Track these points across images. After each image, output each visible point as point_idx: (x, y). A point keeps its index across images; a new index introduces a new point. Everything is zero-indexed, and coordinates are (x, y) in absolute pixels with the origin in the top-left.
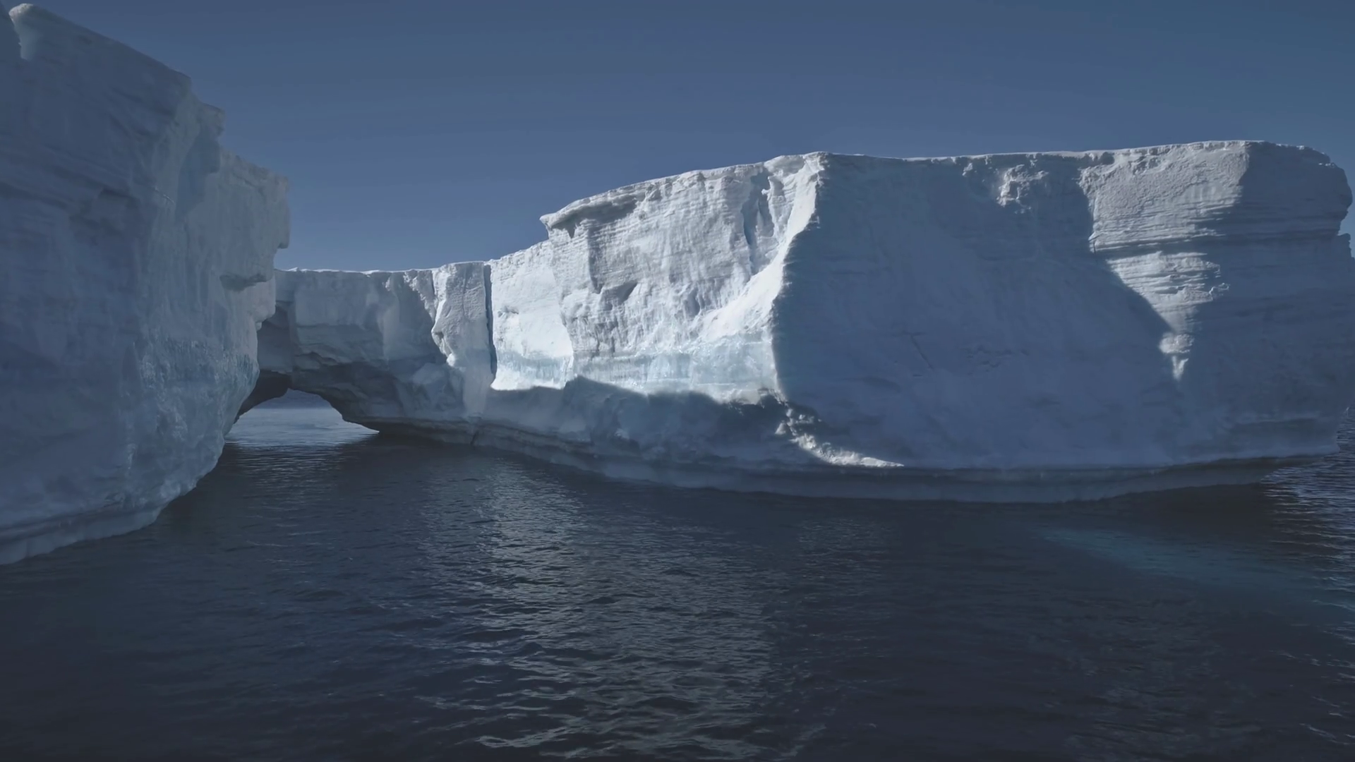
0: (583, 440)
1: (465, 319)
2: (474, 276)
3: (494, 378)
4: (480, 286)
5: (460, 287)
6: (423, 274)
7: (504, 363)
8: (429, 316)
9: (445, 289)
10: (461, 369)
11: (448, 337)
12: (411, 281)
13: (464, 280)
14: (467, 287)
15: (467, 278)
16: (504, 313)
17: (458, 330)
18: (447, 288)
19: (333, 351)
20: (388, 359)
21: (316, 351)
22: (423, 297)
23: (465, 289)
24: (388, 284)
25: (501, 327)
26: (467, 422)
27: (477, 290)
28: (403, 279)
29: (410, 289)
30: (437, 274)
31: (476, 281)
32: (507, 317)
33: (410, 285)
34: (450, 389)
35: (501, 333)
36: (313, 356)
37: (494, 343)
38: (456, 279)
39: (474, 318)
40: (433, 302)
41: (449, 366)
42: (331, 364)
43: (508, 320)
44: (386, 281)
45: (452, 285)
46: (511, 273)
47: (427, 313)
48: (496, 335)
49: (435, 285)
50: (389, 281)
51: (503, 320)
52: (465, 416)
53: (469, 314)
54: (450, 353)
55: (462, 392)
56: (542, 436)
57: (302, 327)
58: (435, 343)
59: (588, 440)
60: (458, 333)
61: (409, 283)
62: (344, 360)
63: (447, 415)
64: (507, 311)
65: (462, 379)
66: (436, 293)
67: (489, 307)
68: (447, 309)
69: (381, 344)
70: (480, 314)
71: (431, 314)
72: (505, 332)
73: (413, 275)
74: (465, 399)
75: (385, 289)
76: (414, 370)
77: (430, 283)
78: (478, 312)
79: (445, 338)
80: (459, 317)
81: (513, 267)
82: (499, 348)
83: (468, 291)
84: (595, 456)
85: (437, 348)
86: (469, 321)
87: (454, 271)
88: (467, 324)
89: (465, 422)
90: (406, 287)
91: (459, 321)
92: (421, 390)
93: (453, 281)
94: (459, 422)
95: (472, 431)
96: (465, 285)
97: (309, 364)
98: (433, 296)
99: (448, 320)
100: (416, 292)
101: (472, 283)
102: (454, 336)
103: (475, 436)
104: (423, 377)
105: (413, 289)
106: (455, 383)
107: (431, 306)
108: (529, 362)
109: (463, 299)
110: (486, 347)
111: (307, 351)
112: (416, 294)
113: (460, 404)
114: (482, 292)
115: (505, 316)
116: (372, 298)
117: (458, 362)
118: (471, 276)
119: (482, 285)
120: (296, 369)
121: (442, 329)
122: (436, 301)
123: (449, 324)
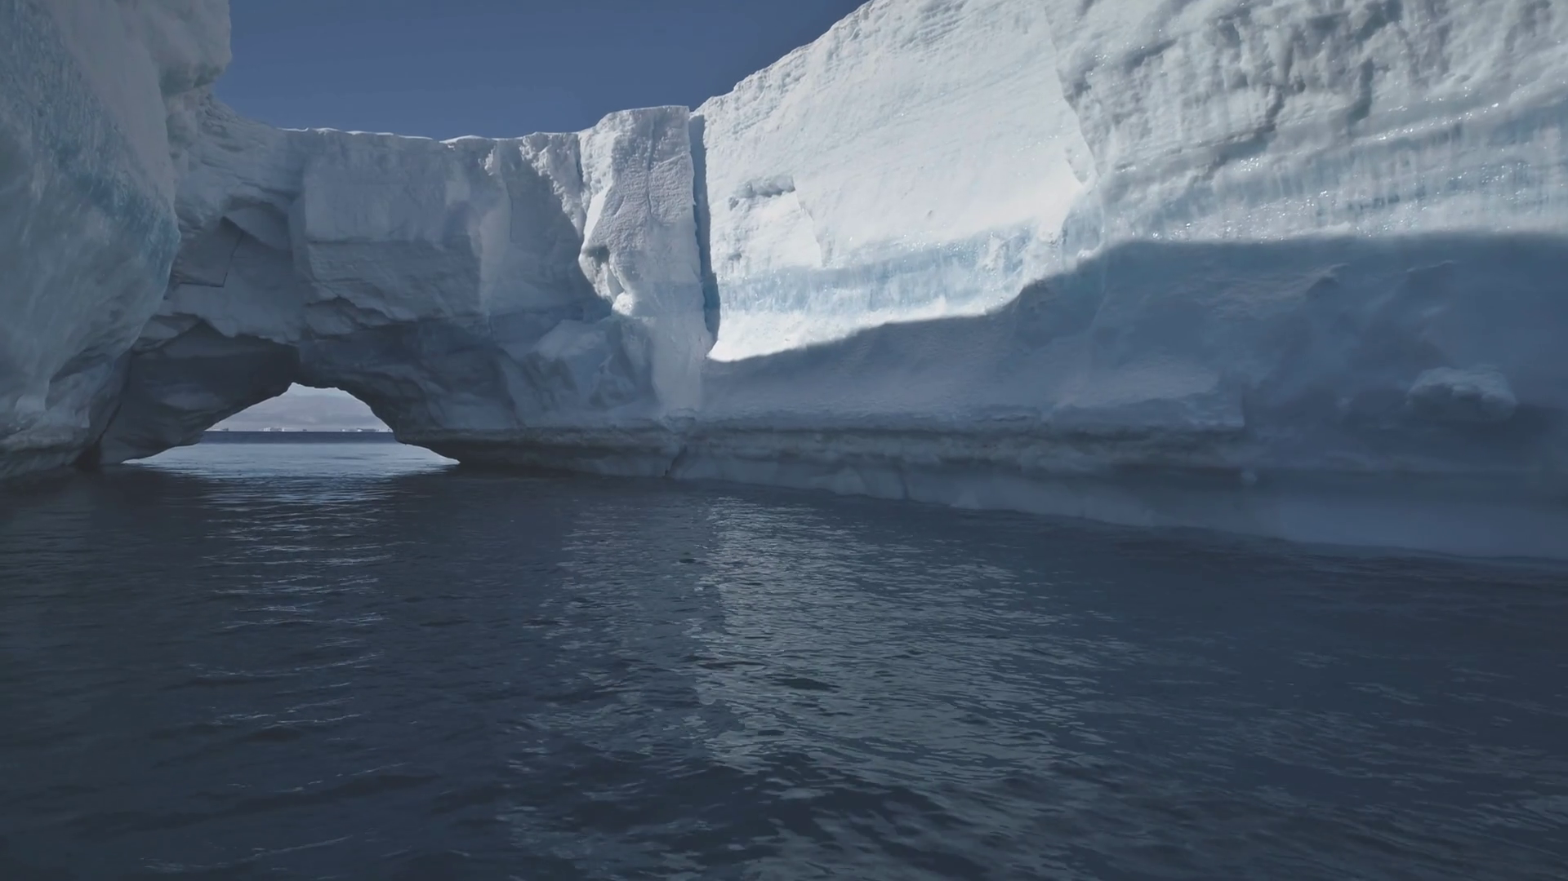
0: (1213, 423)
1: (653, 222)
2: (669, 133)
3: (714, 339)
4: (683, 154)
5: (642, 158)
6: (561, 143)
7: (745, 305)
8: (572, 226)
9: (610, 160)
10: (645, 320)
11: (619, 255)
12: (536, 157)
13: (649, 144)
14: (655, 156)
15: (656, 138)
16: (742, 201)
17: (638, 242)
18: (614, 159)
19: (378, 293)
20: (488, 314)
21: (346, 294)
22: (558, 188)
23: (651, 161)
24: (489, 162)
25: (736, 229)
26: (663, 429)
27: (675, 163)
28: (519, 152)
29: (534, 173)
30: (590, 137)
31: (675, 145)
32: (750, 208)
33: (534, 165)
34: (623, 361)
35: (738, 240)
36: (339, 304)
37: (715, 266)
38: (632, 142)
39: (670, 218)
40: (580, 197)
41: (622, 316)
42: (377, 322)
43: (753, 212)
44: (487, 156)
45: (624, 155)
46: (765, 107)
47: (566, 220)
48: (719, 251)
49: (583, 161)
50: (491, 156)
51: (741, 213)
52: (660, 416)
53: (661, 210)
54: (621, 290)
55: (648, 369)
56: (952, 433)
57: (315, 243)
58: (584, 277)
59: (1236, 421)
60: (639, 248)
61: (531, 161)
62: (402, 314)
63: (616, 416)
64: (751, 194)
65: (648, 341)
66: (584, 179)
67: (701, 197)
68: (614, 202)
69: (476, 280)
70: (684, 209)
71: (575, 222)
72: (746, 238)
73: (538, 145)
74: (660, 382)
75: (486, 173)
76: (540, 333)
77: (573, 160)
78: (679, 208)
79: (613, 259)
80: (641, 215)
81: (774, 94)
82: (726, 274)
83: (656, 165)
84: (1249, 477)
85: (588, 286)
86: (661, 225)
87: (630, 125)
88: (656, 230)
89: (657, 427)
90: (525, 169)
91: (641, 225)
92: (558, 368)
93: (626, 144)
94: (643, 430)
95: (674, 446)
96: (652, 152)
97: (334, 325)
98: (579, 184)
99: (618, 222)
100: (545, 177)
101: (665, 147)
102: (632, 254)
103: (680, 458)
104: (558, 344)
105: (540, 174)
106: (634, 348)
107: (577, 205)
108: (841, 278)
109: (647, 180)
110: (694, 279)
111: (327, 294)
112: (545, 182)
113: (646, 390)
114: (686, 167)
115: (746, 206)
116: (457, 190)
117: (641, 308)
118: (665, 134)
119: (685, 153)
120: (307, 333)
121: (607, 240)
122: (585, 196)
123: (620, 231)
